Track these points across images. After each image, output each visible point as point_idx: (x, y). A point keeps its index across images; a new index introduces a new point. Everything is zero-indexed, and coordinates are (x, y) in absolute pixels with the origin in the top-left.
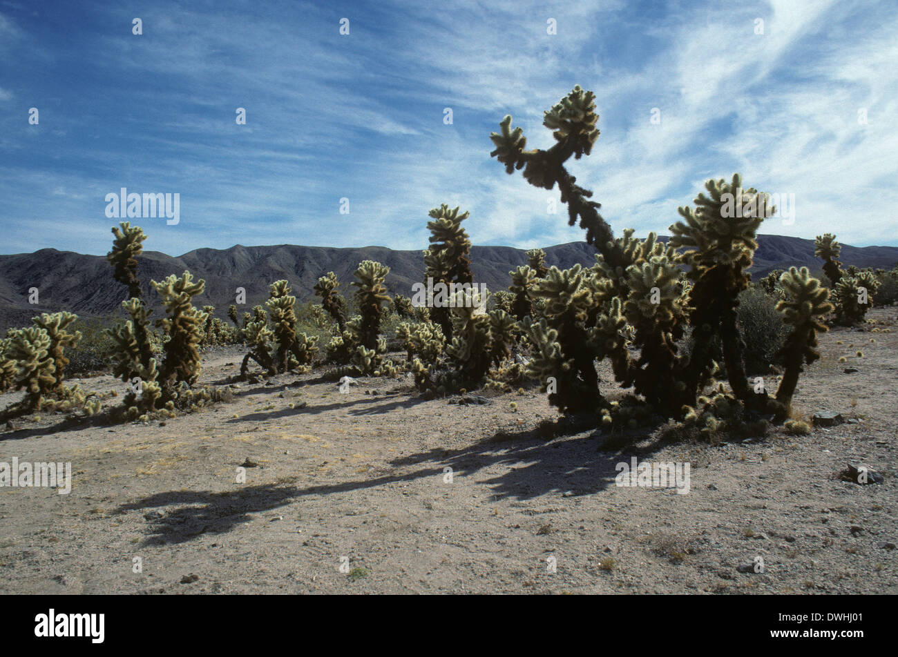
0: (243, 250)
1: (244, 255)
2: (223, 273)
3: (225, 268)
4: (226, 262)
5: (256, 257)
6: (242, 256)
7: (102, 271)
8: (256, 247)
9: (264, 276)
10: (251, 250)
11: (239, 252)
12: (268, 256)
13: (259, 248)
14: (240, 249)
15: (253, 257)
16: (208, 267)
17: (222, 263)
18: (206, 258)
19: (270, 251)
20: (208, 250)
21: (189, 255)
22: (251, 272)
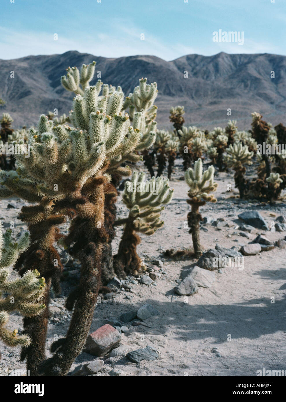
0: (227, 57)
1: (227, 61)
2: (207, 77)
3: (210, 72)
4: (211, 67)
5: (238, 63)
6: (225, 61)
7: (110, 71)
8: (238, 55)
9: (243, 81)
10: (233, 57)
11: (223, 59)
12: (248, 63)
13: (241, 56)
14: (224, 56)
15: (235, 64)
16: (195, 71)
17: (207, 68)
18: (195, 63)
19: (250, 59)
20: (196, 56)
21: (180, 60)
22: (231, 77)
